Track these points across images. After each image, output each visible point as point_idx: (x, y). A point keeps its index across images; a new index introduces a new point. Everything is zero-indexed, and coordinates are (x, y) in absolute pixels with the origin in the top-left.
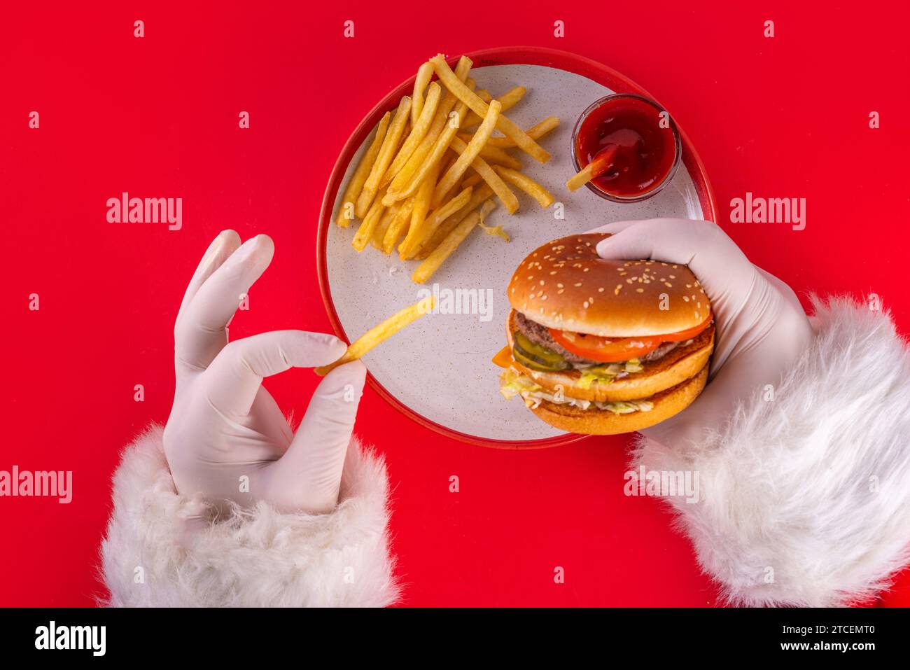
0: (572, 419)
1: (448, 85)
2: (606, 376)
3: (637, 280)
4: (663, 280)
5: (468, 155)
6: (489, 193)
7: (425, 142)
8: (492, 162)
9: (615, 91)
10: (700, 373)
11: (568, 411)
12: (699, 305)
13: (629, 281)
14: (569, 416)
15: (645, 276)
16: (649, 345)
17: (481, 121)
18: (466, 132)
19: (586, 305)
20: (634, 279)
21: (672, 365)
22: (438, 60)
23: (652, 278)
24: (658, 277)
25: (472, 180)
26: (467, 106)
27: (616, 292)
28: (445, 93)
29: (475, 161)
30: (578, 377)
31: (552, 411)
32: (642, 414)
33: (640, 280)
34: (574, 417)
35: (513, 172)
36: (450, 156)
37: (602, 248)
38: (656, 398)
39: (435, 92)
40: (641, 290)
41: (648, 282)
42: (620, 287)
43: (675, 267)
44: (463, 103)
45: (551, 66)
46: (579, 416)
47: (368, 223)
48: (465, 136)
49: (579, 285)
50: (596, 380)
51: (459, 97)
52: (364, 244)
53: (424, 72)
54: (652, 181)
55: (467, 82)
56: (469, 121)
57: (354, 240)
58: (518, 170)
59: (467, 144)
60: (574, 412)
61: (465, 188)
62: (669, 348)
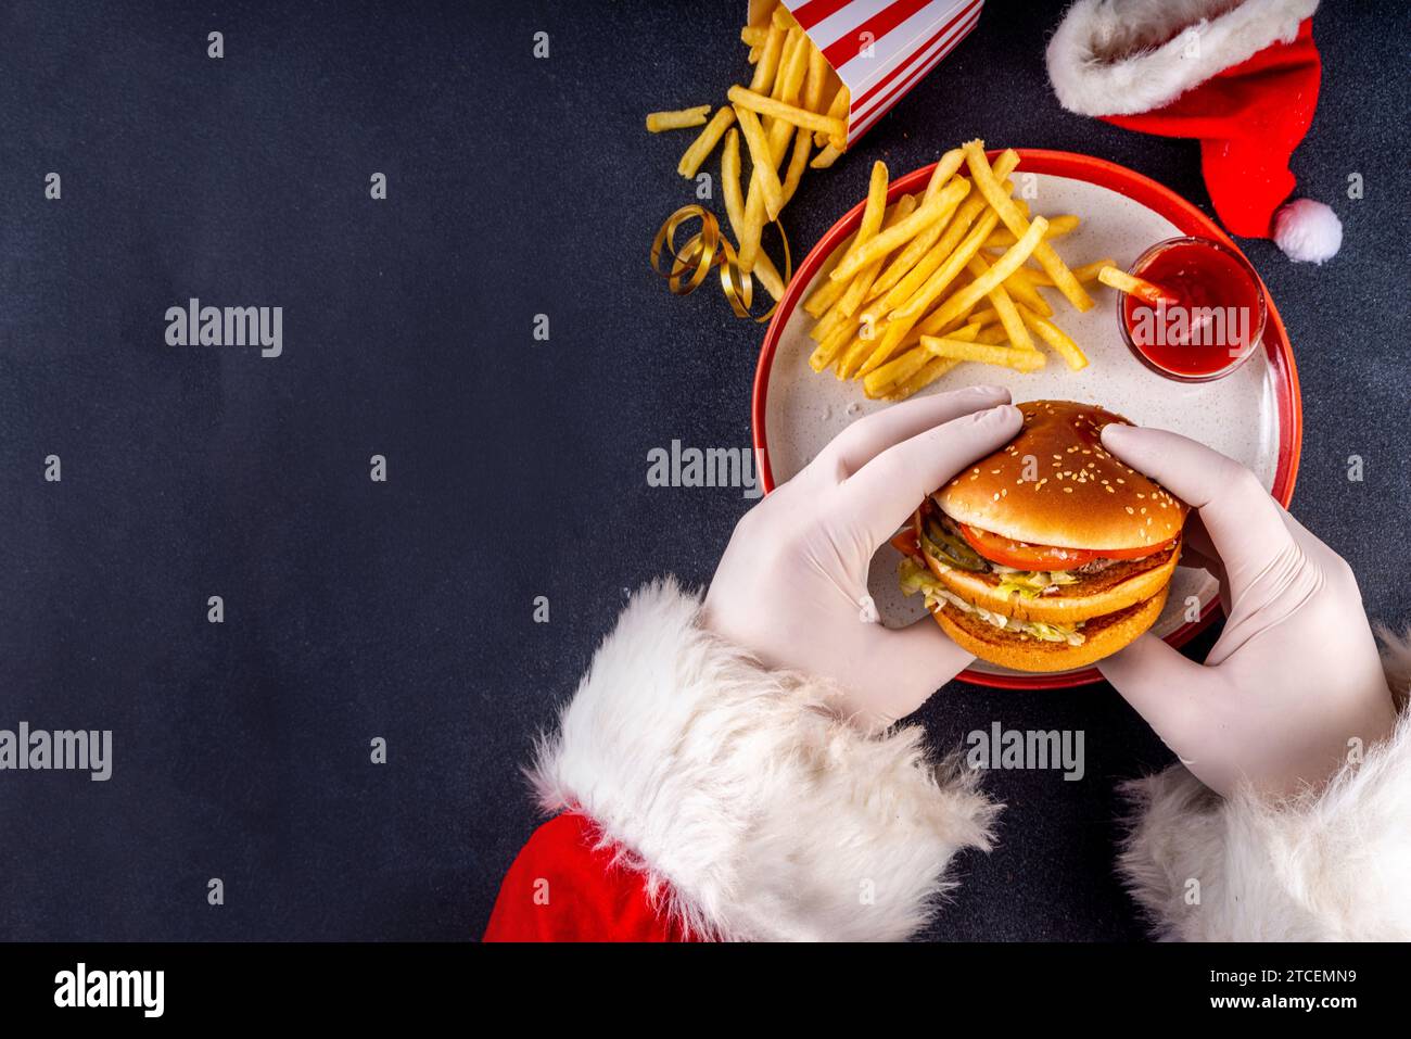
0: (984, 644)
1: (981, 185)
2: (1031, 589)
3: (1070, 476)
4: (1105, 482)
5: (989, 280)
8: (1015, 299)
11: (981, 632)
12: (1149, 521)
13: (1060, 476)
14: (982, 639)
15: (1084, 473)
17: (1015, 241)
18: (988, 255)
19: (997, 496)
20: (1067, 474)
21: (1117, 584)
22: (974, 150)
23: (1092, 477)
24: (1099, 478)
25: (985, 315)
27: (1038, 487)
29: (995, 292)
30: (997, 584)
31: (961, 627)
32: (1072, 651)
33: (1075, 477)
34: (988, 642)
35: (1041, 318)
38: (1089, 627)
39: (959, 189)
40: (1069, 490)
41: (1083, 481)
42: (1044, 481)
44: (994, 211)
45: (1123, 193)
46: (994, 642)
49: (998, 472)
50: (1016, 592)
51: (992, 200)
53: (950, 161)
55: (1005, 186)
58: (1048, 317)
59: (991, 267)
60: (987, 636)
61: (972, 322)
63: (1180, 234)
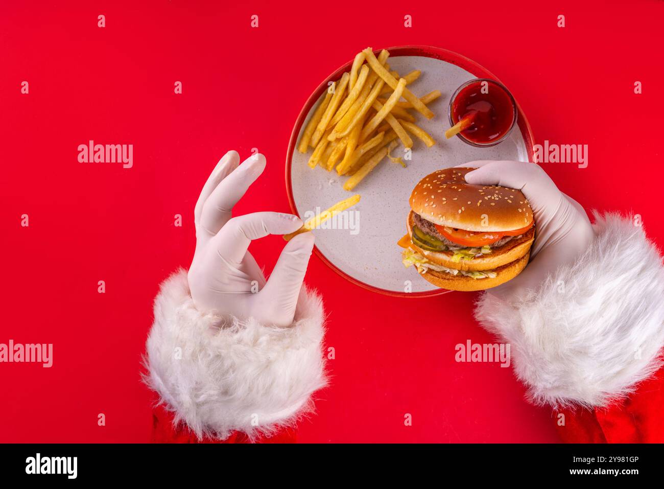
0: (446, 281)
1: (374, 68)
2: (469, 255)
3: (491, 197)
4: (506, 198)
5: (384, 111)
6: (394, 136)
7: (357, 102)
8: (397, 117)
9: (477, 76)
10: (525, 256)
11: (444, 276)
12: (526, 215)
13: (486, 198)
14: (445, 279)
15: (496, 196)
16: (497, 237)
17: (393, 91)
18: (383, 97)
19: (460, 211)
20: (489, 197)
21: (510, 250)
22: (368, 51)
23: (500, 197)
24: (503, 196)
25: (385, 127)
26: (383, 80)
27: (478, 204)
28: (371, 72)
29: (388, 116)
30: (452, 255)
31: (434, 276)
32: (489, 280)
33: (493, 198)
34: (448, 279)
35: (411, 124)
36: (372, 112)
37: (469, 177)
38: (499, 270)
39: (365, 72)
40: (493, 204)
41: (497, 199)
42: (480, 201)
43: (513, 190)
44: (381, 79)
45: (438, 59)
46: (451, 279)
47: (318, 151)
48: (382, 100)
49: (456, 199)
50: (463, 257)
51: (380, 75)
52: (315, 164)
53: (359, 58)
54: (498, 134)
55: (385, 66)
56: (385, 90)
57: (309, 161)
58: (413, 123)
59: (383, 105)
60: (448, 277)
61: (380, 132)
62: (508, 240)
63: (474, 78)
